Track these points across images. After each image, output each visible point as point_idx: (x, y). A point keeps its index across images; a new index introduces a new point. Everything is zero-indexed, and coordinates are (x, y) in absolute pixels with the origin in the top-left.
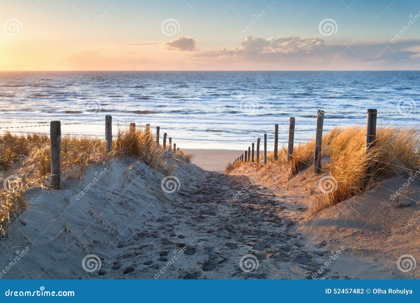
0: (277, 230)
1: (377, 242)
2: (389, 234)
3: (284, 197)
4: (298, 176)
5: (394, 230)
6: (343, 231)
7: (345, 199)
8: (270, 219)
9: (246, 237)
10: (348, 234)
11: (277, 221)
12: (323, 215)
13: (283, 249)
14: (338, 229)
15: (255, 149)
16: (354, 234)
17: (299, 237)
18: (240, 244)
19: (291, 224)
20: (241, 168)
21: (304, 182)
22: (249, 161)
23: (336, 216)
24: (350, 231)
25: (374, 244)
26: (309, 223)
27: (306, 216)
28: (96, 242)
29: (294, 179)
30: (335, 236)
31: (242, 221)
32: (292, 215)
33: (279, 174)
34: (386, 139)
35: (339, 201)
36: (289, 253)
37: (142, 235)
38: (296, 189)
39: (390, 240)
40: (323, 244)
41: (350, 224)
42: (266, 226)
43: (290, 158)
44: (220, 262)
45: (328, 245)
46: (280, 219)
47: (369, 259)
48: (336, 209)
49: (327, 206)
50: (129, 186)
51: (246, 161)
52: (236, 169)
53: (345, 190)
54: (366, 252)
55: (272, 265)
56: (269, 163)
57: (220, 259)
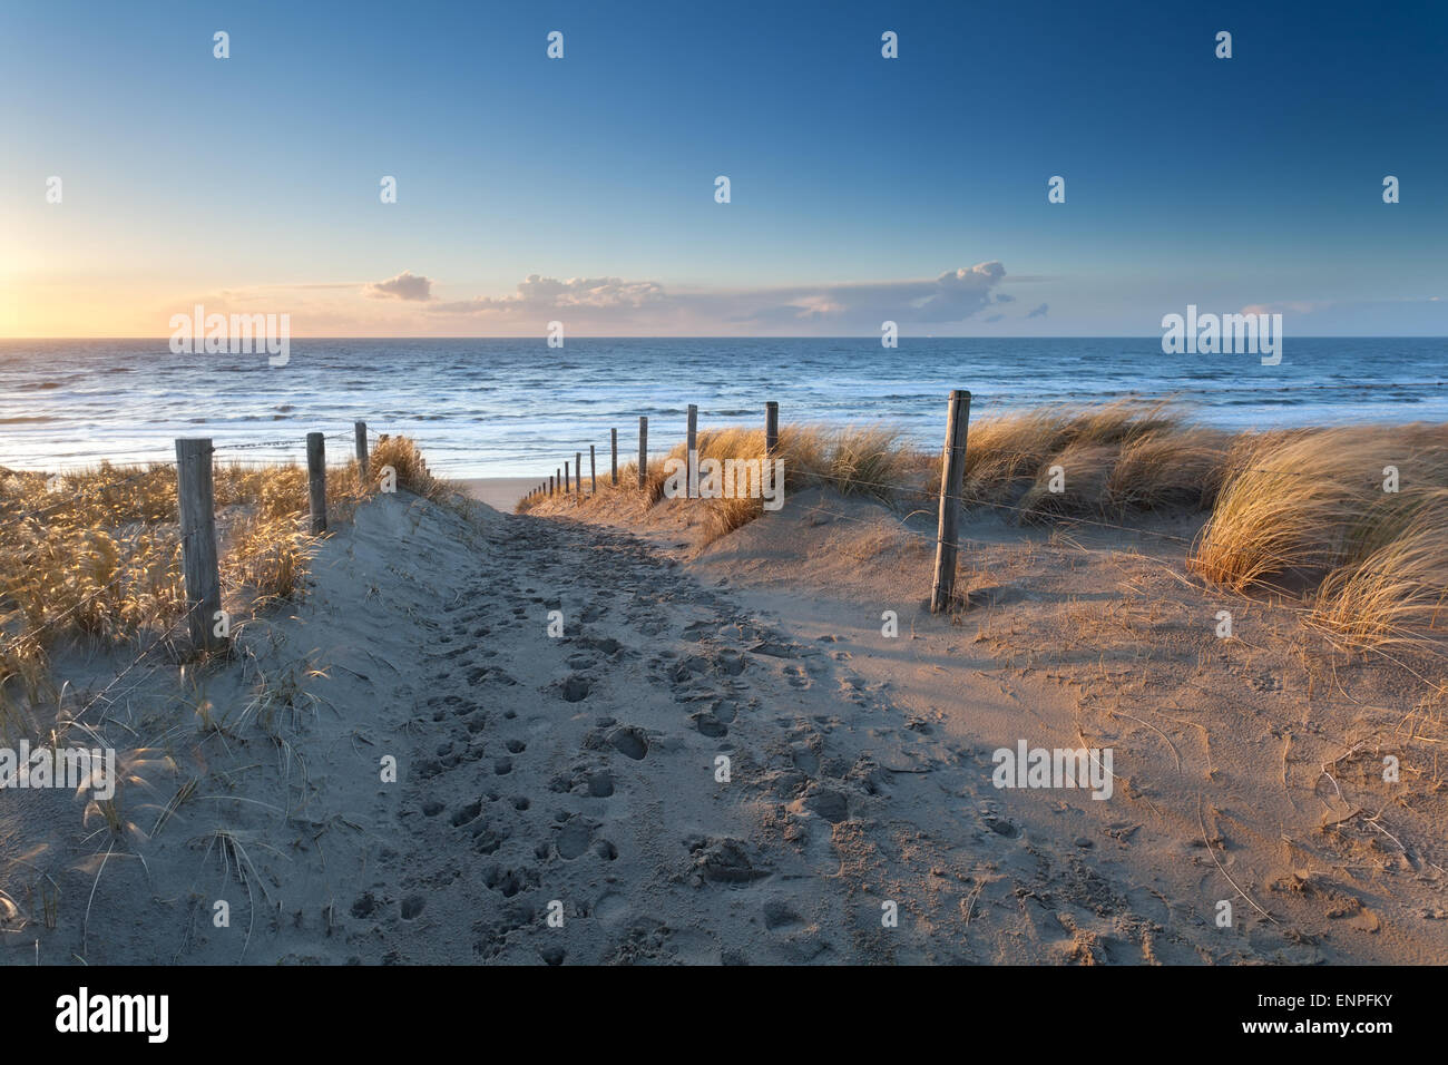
0: (658, 573)
1: (792, 569)
2: (805, 559)
3: (648, 535)
4: (661, 504)
5: (810, 554)
6: (746, 563)
7: (744, 523)
8: (643, 561)
9: (620, 583)
10: (753, 566)
11: (655, 563)
12: (716, 548)
13: (677, 592)
14: (739, 561)
15: (572, 474)
16: (762, 566)
17: (689, 578)
18: (616, 592)
19: (673, 565)
20: (544, 506)
21: (672, 511)
22: (559, 491)
23: (735, 547)
24: (755, 562)
25: (789, 572)
26: (699, 560)
27: (692, 553)
28: (417, 605)
29: (656, 508)
30: (739, 570)
31: (605, 566)
32: (670, 554)
33: (627, 504)
34: (789, 442)
35: (736, 527)
36: (685, 595)
37: (472, 594)
38: (662, 523)
39: (806, 565)
40: (724, 582)
41: (755, 555)
42: (639, 570)
43: (643, 480)
44: (602, 612)
45: (731, 582)
46: (655, 560)
47: (786, 590)
48: (733, 538)
49: (721, 536)
50: (419, 531)
51: (551, 493)
52: (536, 508)
53: (742, 512)
54: (781, 583)
55: (670, 609)
56: (601, 491)
57: (601, 609)
